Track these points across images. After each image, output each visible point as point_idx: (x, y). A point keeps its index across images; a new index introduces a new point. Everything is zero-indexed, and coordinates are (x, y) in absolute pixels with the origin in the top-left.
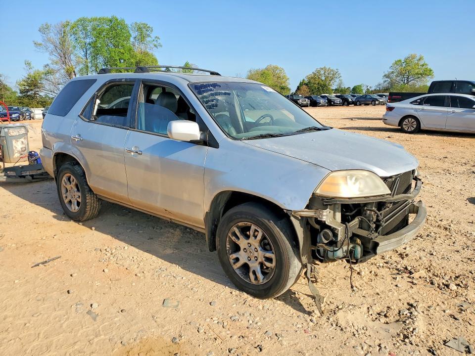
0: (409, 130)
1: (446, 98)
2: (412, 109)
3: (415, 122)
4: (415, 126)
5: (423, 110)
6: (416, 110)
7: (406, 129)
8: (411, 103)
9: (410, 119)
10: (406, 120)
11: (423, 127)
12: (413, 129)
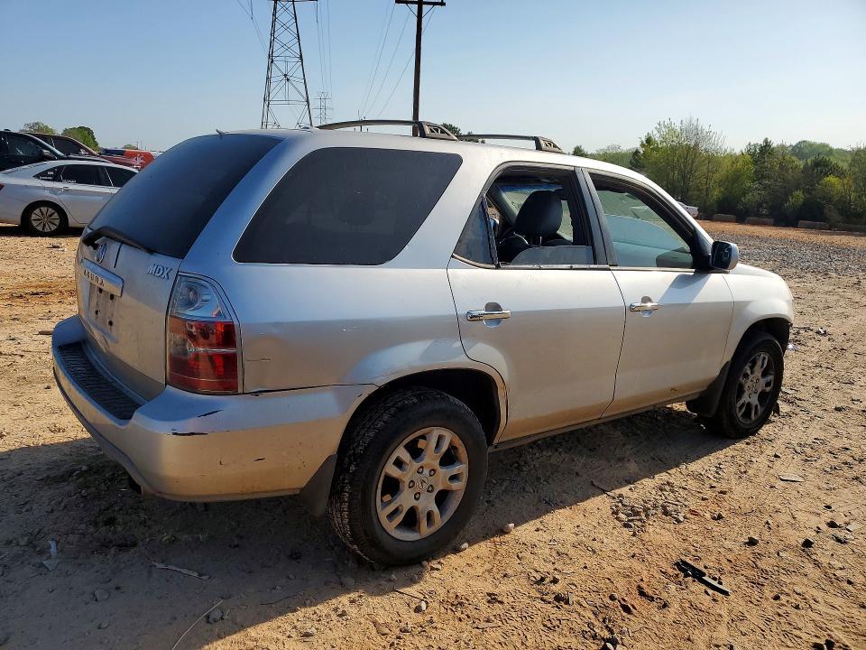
0: (47, 230)
1: (99, 169)
2: (45, 188)
3: (56, 214)
4: (57, 222)
5: (67, 191)
6: (52, 190)
7: (40, 228)
8: (37, 176)
9: (44, 209)
10: (37, 211)
11: (72, 222)
12: (53, 228)
